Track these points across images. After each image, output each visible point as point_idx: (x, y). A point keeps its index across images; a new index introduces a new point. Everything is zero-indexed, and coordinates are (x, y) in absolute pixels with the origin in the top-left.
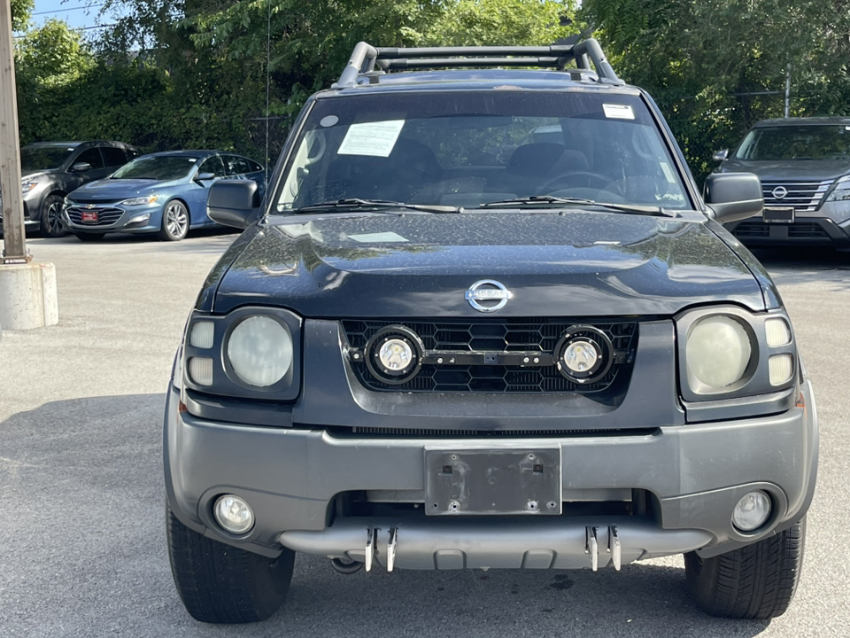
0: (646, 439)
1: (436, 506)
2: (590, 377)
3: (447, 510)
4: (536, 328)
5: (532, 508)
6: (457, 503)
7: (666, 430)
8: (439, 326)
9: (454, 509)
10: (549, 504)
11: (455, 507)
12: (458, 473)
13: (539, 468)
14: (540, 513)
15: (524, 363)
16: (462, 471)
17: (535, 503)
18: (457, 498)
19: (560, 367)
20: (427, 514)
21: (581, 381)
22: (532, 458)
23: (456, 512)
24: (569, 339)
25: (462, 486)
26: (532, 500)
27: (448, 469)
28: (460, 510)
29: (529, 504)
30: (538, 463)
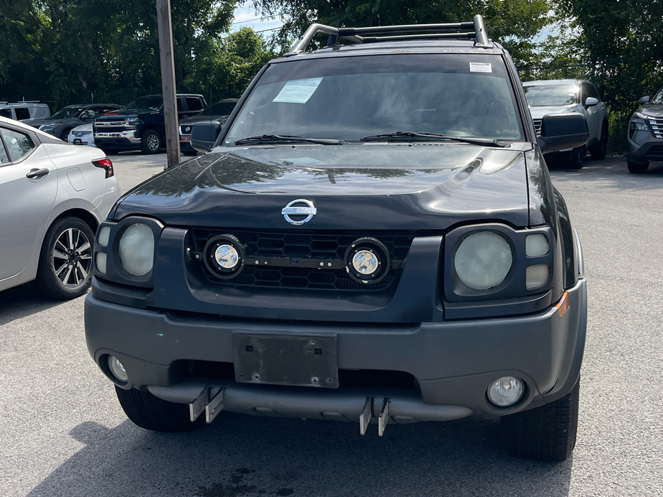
0: (408, 332)
1: (242, 376)
2: (374, 278)
3: (251, 379)
4: (335, 238)
5: (315, 381)
6: (258, 375)
7: (425, 325)
8: (261, 235)
9: (256, 379)
10: (328, 380)
11: (257, 377)
12: (258, 352)
13: (318, 351)
14: (321, 386)
15: (321, 267)
16: (261, 350)
17: (317, 379)
18: (258, 372)
19: (348, 270)
20: (237, 381)
21: (365, 282)
22: (313, 344)
23: (258, 381)
24: (354, 248)
25: (261, 362)
26: (315, 376)
27: (250, 348)
28: (261, 380)
29: (313, 379)
30: (318, 347)
